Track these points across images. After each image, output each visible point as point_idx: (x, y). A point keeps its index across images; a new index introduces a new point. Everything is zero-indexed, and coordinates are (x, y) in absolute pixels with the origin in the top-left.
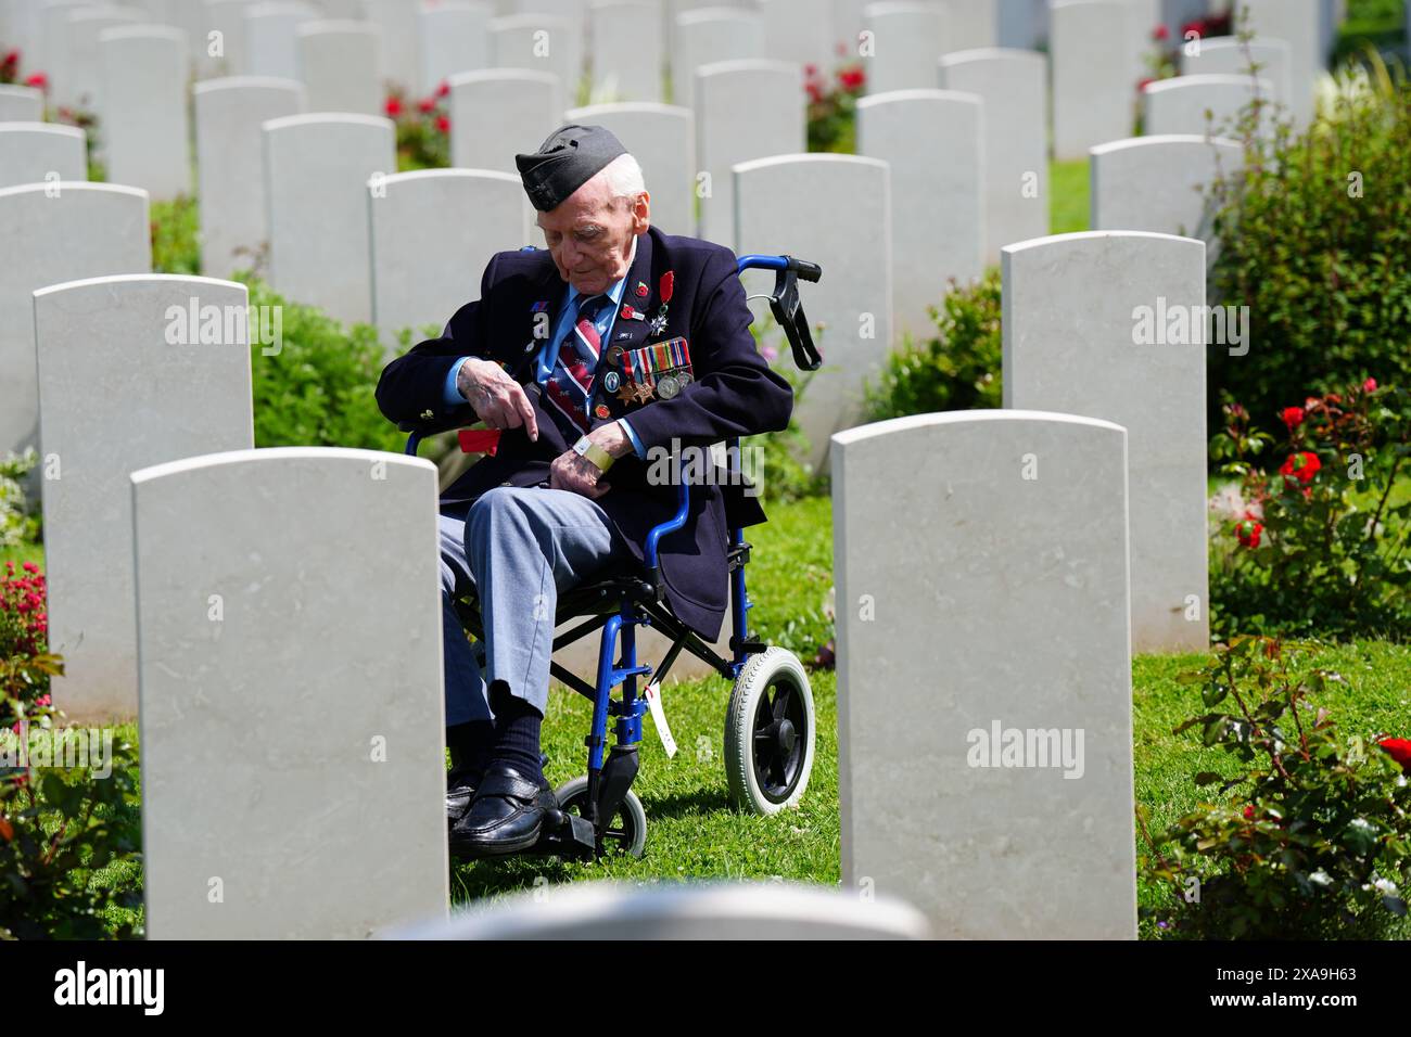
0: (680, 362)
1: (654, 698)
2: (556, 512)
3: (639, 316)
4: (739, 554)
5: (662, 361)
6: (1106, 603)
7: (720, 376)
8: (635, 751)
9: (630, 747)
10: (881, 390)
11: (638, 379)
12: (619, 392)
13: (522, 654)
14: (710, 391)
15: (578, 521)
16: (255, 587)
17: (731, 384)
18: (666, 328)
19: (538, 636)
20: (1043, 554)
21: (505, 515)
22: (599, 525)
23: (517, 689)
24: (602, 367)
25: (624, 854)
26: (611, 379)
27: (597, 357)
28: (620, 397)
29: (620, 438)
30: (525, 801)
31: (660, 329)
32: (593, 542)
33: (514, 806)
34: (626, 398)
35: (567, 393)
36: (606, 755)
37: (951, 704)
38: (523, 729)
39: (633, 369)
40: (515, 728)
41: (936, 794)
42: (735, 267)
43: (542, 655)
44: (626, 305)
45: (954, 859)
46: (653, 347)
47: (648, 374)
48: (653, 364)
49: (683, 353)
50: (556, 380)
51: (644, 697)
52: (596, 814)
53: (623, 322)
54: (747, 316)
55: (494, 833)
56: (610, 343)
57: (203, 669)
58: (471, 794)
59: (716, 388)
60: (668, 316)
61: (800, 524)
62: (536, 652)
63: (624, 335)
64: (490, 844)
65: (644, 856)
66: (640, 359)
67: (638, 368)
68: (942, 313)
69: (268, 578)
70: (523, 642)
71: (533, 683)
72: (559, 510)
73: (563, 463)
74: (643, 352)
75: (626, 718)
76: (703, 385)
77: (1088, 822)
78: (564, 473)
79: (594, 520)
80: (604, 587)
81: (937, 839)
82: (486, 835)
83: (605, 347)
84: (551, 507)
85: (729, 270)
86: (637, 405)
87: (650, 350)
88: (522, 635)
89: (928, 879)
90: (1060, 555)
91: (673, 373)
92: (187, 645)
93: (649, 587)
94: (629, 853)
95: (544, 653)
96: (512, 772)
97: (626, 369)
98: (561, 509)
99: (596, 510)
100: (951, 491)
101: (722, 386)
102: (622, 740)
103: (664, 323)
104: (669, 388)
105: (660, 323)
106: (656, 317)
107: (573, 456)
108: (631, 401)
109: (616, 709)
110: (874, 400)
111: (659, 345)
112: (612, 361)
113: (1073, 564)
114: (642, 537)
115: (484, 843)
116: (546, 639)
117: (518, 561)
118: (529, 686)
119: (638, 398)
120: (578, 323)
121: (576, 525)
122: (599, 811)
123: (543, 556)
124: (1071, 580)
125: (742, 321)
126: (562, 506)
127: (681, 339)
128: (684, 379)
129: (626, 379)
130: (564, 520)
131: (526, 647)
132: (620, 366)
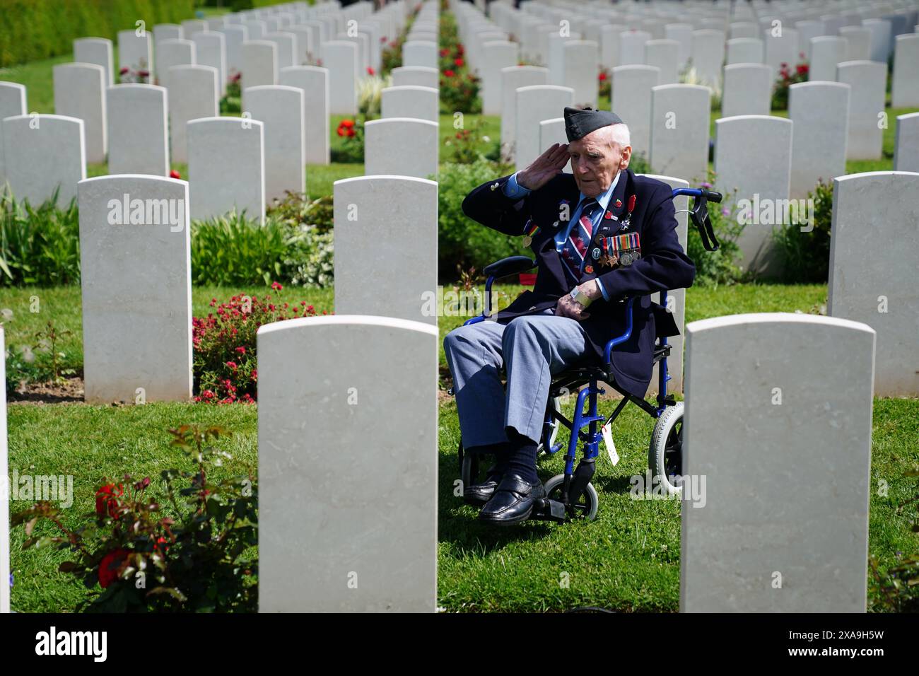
0: (634, 246)
1: (607, 433)
2: (555, 331)
3: (615, 218)
4: (664, 352)
5: (624, 245)
6: (856, 438)
7: (655, 257)
8: (594, 462)
9: (591, 460)
10: (781, 231)
11: (610, 253)
12: (599, 259)
13: (527, 411)
14: (648, 265)
15: (568, 335)
16: (326, 399)
17: (659, 261)
18: (629, 226)
19: (537, 401)
20: (817, 406)
21: (523, 333)
22: (580, 337)
23: (523, 430)
24: (593, 244)
25: (584, 518)
26: (596, 252)
27: (590, 237)
28: (599, 262)
29: (595, 289)
30: (523, 495)
31: (626, 227)
32: (576, 347)
33: (516, 497)
34: (603, 263)
35: (572, 258)
36: (575, 465)
37: (752, 494)
38: (525, 452)
39: (608, 248)
40: (521, 451)
41: (739, 548)
42: (671, 195)
43: (539, 411)
44: (608, 211)
45: (749, 587)
46: (620, 237)
47: (616, 251)
48: (619, 246)
49: (636, 241)
50: (567, 249)
51: (601, 432)
52: (567, 499)
53: (606, 221)
54: (674, 223)
55: (503, 514)
56: (597, 233)
57: (294, 446)
58: (495, 487)
59: (651, 263)
60: (631, 220)
61: (732, 300)
62: (535, 410)
63: (605, 228)
64: (500, 521)
65: (596, 519)
66: (613, 243)
67: (611, 247)
68: (815, 195)
69: (334, 395)
70: (528, 404)
71: (532, 427)
72: (556, 330)
73: (564, 301)
74: (614, 239)
75: (589, 444)
76: (645, 260)
77: (837, 572)
78: (564, 307)
79: (577, 334)
80: (581, 371)
81: (739, 575)
82: (498, 516)
83: (595, 234)
84: (551, 328)
85: (667, 196)
86: (608, 268)
87: (618, 238)
88: (528, 401)
89: (732, 598)
90: (827, 407)
91: (630, 251)
92: (285, 432)
93: (605, 374)
94: (587, 518)
95: (541, 410)
96: (518, 477)
97: (605, 247)
98: (558, 329)
99: (579, 328)
100: (758, 364)
101: (654, 262)
102: (587, 456)
103: (628, 224)
104: (627, 259)
105: (626, 224)
106: (624, 220)
107: (569, 298)
108: (605, 265)
109: (584, 438)
110: (777, 236)
111: (623, 236)
112: (597, 242)
113: (835, 414)
114: (604, 345)
115: (497, 521)
116: (542, 402)
117: (528, 359)
118: (530, 429)
119: (609, 263)
120: (581, 218)
121: (566, 337)
122: (569, 498)
123: (543, 356)
124: (834, 423)
125: (671, 225)
126: (558, 326)
127: (636, 233)
128: (636, 255)
129: (604, 252)
130: (558, 335)
131: (530, 407)
132: (601, 245)
